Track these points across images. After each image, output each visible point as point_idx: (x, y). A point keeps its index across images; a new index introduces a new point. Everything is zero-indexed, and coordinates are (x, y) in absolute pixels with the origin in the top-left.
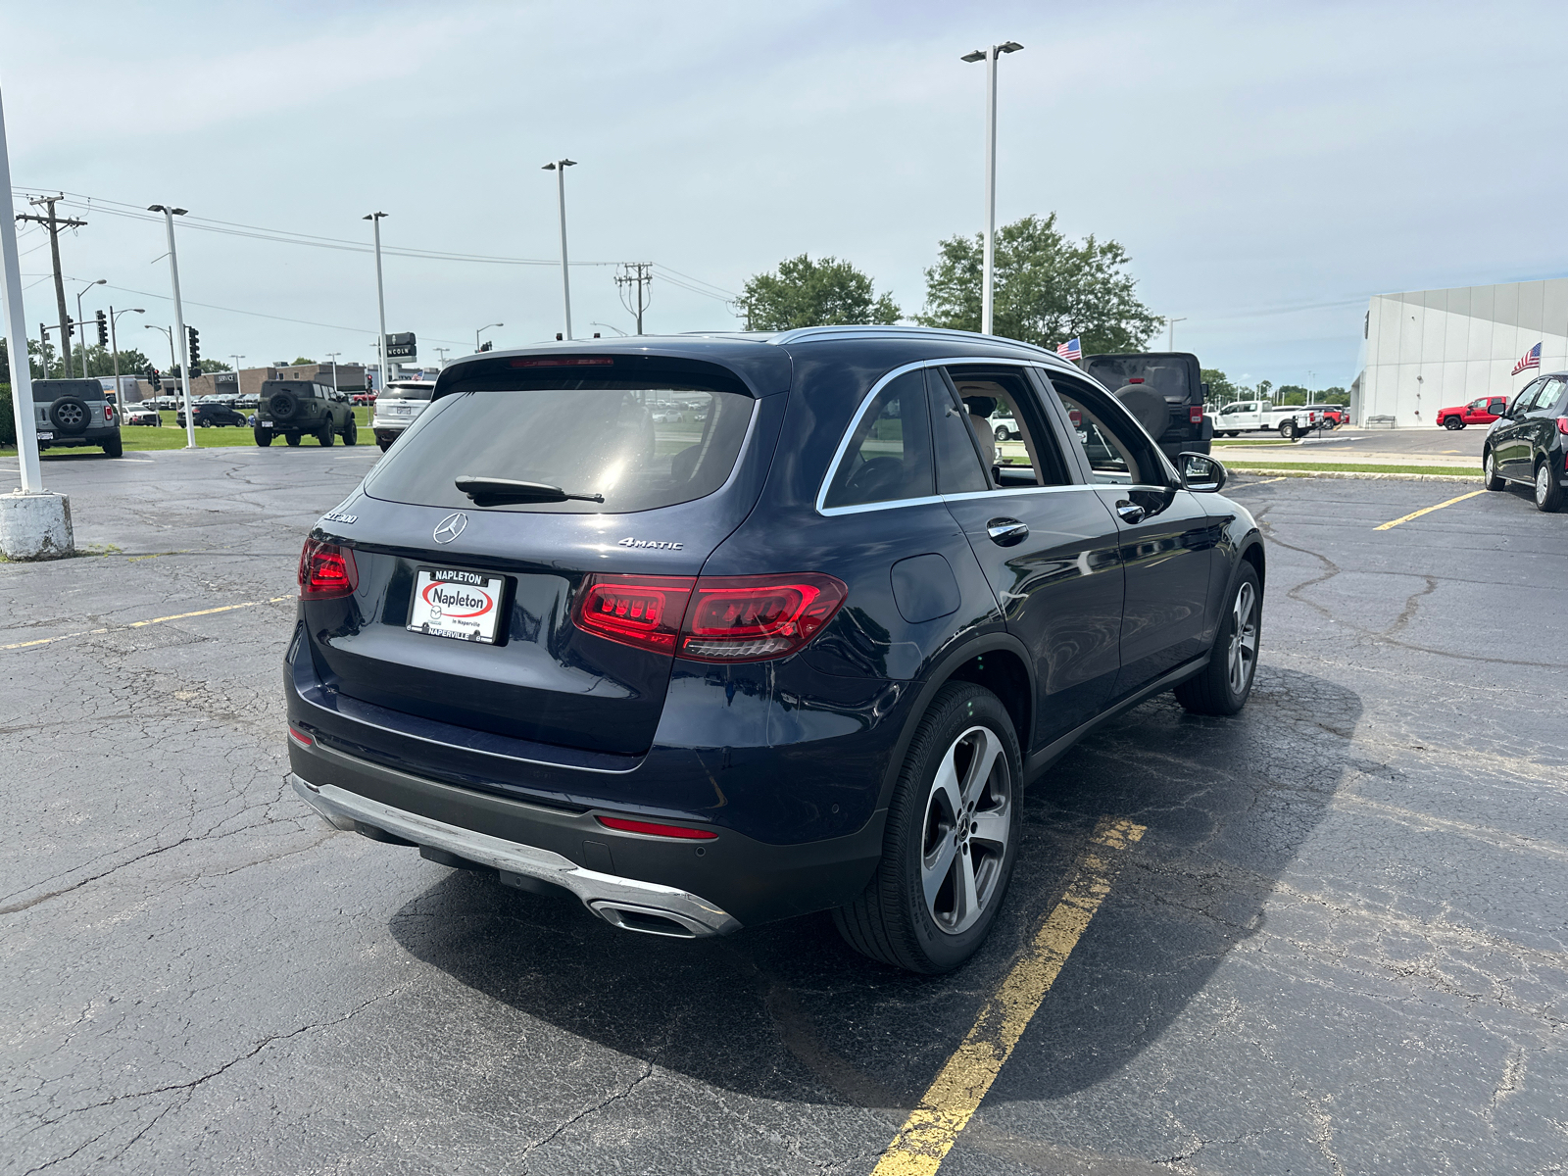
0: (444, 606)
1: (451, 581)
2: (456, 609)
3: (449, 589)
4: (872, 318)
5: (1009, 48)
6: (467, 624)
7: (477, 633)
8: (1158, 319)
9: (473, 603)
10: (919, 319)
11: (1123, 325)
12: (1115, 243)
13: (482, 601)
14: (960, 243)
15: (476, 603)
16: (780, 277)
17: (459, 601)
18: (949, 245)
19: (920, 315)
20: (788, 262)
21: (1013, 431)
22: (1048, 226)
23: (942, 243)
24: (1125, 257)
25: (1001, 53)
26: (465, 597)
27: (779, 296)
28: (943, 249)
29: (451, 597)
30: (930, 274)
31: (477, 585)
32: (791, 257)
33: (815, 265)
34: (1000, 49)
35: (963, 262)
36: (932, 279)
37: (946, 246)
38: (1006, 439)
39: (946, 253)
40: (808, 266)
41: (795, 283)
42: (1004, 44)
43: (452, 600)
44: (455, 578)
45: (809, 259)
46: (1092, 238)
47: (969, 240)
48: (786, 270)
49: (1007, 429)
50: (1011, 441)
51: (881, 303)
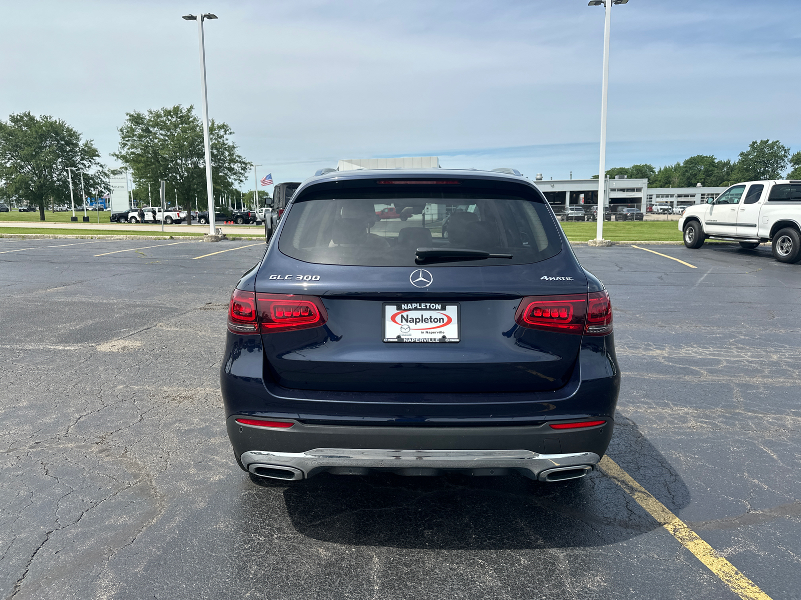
0: (412, 325)
1: (416, 309)
2: (421, 325)
3: (413, 314)
4: (79, 154)
5: (210, 17)
6: (434, 333)
7: (444, 337)
8: (249, 163)
9: (436, 320)
10: (117, 156)
11: (232, 166)
12: (225, 124)
13: (443, 319)
14: (139, 115)
15: (437, 320)
16: (10, 124)
17: (424, 320)
18: (132, 115)
19: (117, 153)
20: (16, 115)
21: (175, 219)
22: (189, 111)
23: (127, 114)
24: (231, 131)
25: (205, 18)
26: (429, 318)
27: (10, 135)
28: (128, 118)
29: (416, 319)
30: (121, 130)
31: (438, 310)
32: (18, 112)
33: (38, 118)
34: (205, 16)
35: (141, 126)
36: (123, 134)
37: (130, 116)
38: (171, 223)
39: (130, 120)
40: (32, 119)
41: (21, 129)
42: (207, 14)
43: (418, 320)
44: (418, 307)
45: (31, 114)
46: (213, 120)
47: (144, 114)
48: (14, 119)
49: (171, 218)
50: (174, 224)
51: (86, 145)
